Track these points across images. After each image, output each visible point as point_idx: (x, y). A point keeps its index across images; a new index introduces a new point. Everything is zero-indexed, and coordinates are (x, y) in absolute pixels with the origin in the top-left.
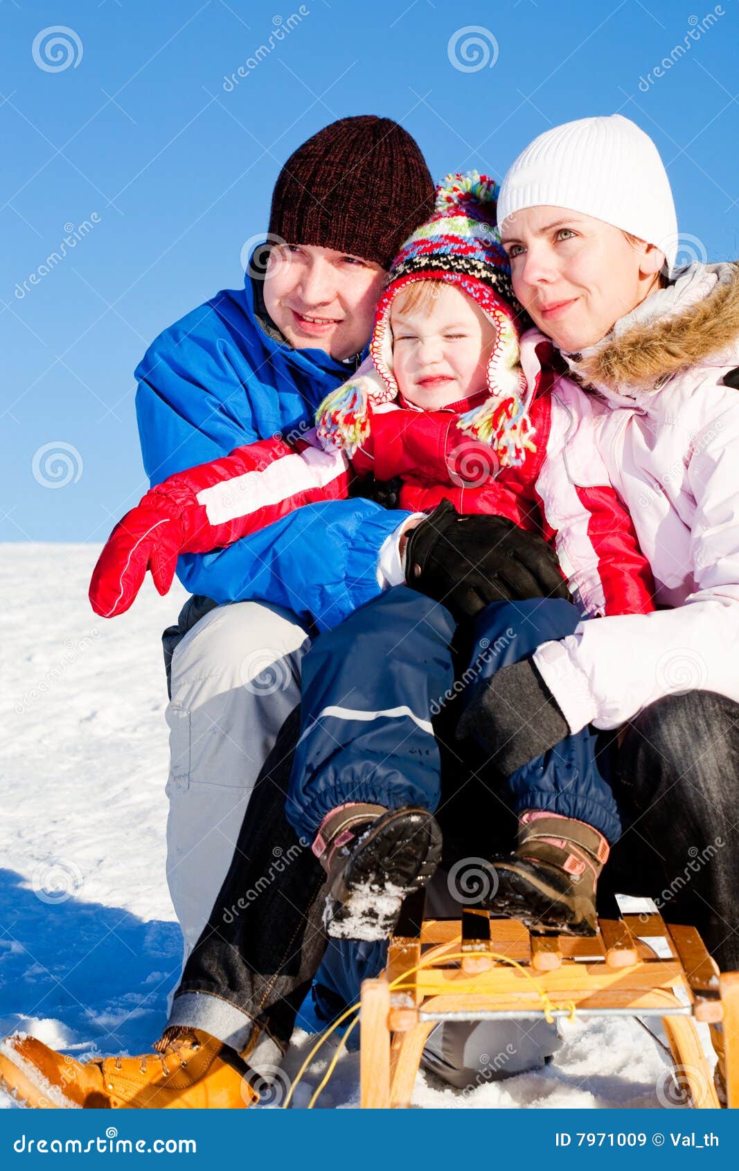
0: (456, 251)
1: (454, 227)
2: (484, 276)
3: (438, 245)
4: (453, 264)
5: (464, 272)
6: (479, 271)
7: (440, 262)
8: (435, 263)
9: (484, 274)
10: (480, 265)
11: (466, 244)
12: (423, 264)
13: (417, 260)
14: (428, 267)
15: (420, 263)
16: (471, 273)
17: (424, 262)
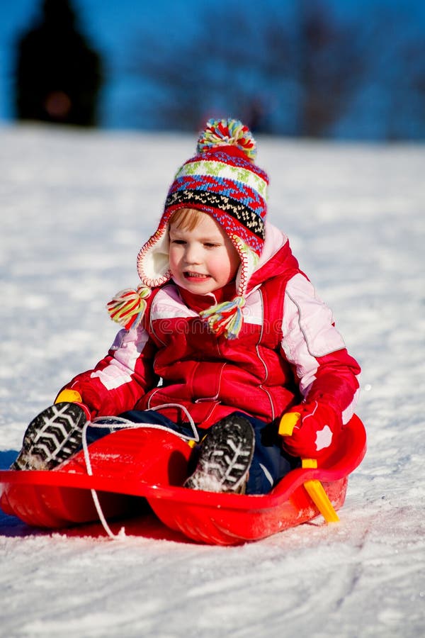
0: (211, 189)
1: (210, 170)
2: (228, 208)
3: (200, 184)
4: (209, 199)
5: (215, 205)
6: (225, 205)
7: (200, 197)
8: (197, 198)
9: (228, 207)
10: (226, 200)
11: (217, 183)
12: (189, 197)
13: (185, 192)
14: (193, 199)
15: (188, 196)
16: (220, 207)
17: (190, 195)
